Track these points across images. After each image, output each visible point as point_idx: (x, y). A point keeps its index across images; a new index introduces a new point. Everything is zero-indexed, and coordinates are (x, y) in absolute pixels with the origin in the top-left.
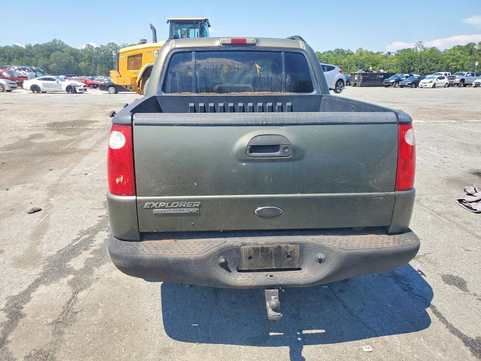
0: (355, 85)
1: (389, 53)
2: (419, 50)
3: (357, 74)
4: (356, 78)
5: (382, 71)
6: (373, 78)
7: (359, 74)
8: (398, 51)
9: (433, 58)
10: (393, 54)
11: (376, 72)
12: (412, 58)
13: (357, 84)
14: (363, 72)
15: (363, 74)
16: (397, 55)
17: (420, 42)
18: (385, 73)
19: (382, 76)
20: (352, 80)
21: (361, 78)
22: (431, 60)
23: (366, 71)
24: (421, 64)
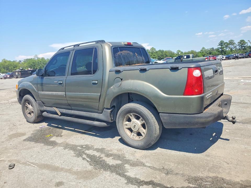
0: (17, 77)
1: (20, 61)
2: (36, 59)
3: (17, 72)
4: (17, 74)
5: (29, 69)
6: (26, 73)
7: (18, 71)
8: (24, 60)
9: (44, 63)
10: (22, 62)
11: (27, 70)
12: (34, 63)
13: (18, 77)
14: (20, 70)
15: (20, 71)
16: (25, 62)
17: (36, 55)
18: (32, 70)
19: (31, 72)
20: (14, 75)
21: (20, 73)
22: (43, 63)
23: (22, 70)
24: (39, 66)
